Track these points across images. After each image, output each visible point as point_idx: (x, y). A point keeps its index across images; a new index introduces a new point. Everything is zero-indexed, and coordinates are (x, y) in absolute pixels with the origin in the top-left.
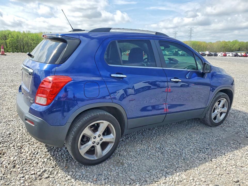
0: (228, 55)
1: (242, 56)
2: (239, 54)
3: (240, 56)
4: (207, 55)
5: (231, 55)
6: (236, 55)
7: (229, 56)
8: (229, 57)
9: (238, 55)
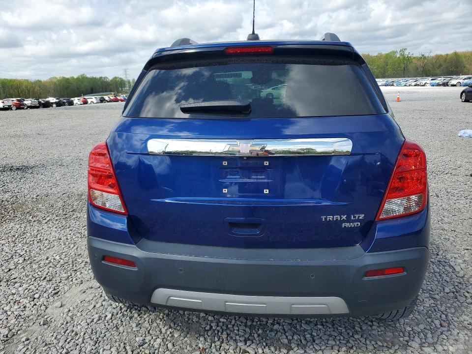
0: (89, 101)
1: (111, 101)
2: (106, 98)
3: (108, 102)
4: (54, 105)
5: (94, 100)
6: (102, 100)
7: (91, 102)
8: (93, 104)
9: (105, 100)
